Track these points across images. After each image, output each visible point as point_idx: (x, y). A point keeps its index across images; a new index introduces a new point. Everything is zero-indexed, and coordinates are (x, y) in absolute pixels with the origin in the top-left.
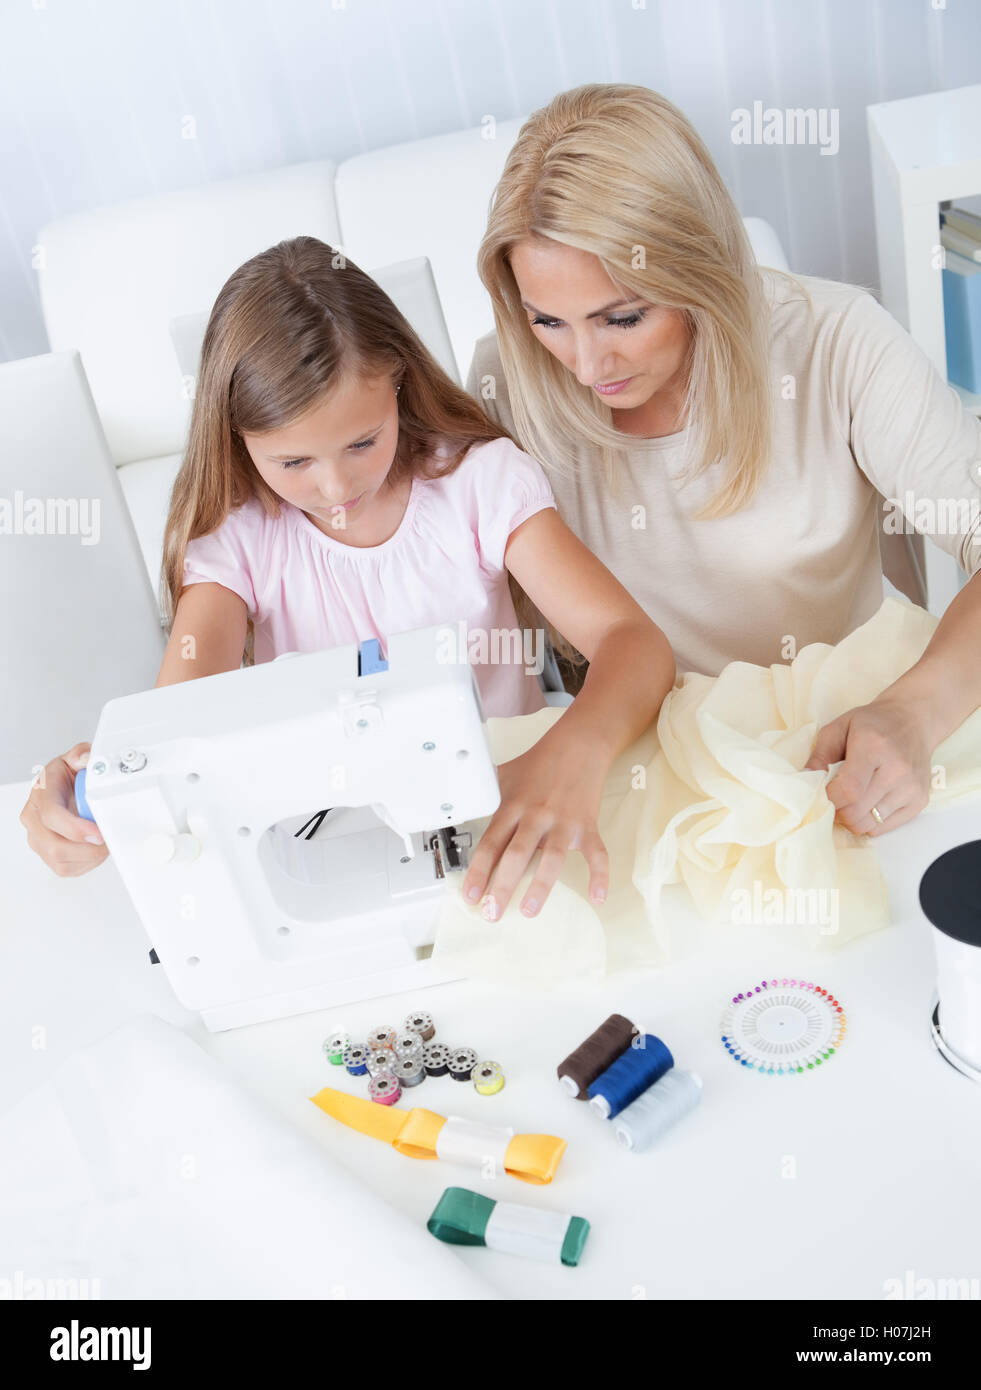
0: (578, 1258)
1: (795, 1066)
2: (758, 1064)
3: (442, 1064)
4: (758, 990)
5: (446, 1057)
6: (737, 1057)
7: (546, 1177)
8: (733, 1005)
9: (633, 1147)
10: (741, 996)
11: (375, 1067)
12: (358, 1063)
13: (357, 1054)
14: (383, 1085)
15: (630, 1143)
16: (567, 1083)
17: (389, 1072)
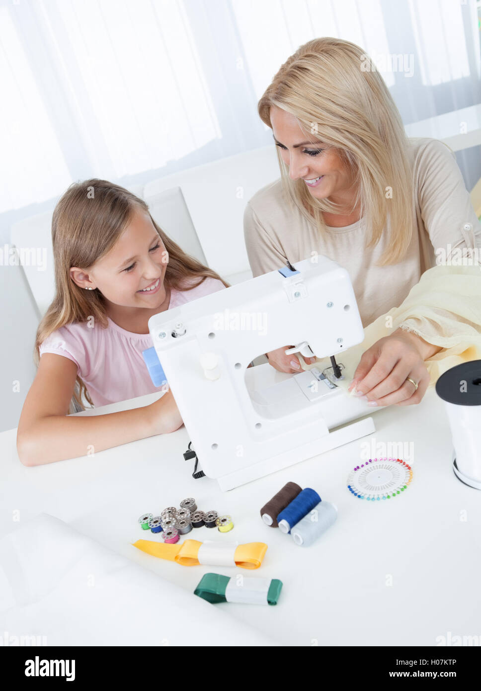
0: (278, 599)
1: (386, 496)
2: (366, 496)
3: (200, 520)
4: (367, 463)
5: (202, 517)
6: (356, 494)
7: (257, 563)
8: (354, 471)
9: (303, 543)
10: (358, 467)
11: (165, 526)
12: (156, 525)
13: (157, 521)
14: (169, 534)
15: (301, 541)
16: (266, 517)
17: (173, 527)
